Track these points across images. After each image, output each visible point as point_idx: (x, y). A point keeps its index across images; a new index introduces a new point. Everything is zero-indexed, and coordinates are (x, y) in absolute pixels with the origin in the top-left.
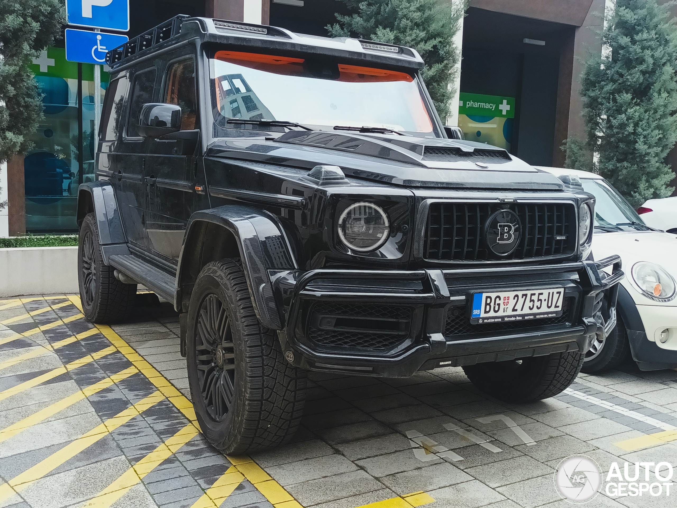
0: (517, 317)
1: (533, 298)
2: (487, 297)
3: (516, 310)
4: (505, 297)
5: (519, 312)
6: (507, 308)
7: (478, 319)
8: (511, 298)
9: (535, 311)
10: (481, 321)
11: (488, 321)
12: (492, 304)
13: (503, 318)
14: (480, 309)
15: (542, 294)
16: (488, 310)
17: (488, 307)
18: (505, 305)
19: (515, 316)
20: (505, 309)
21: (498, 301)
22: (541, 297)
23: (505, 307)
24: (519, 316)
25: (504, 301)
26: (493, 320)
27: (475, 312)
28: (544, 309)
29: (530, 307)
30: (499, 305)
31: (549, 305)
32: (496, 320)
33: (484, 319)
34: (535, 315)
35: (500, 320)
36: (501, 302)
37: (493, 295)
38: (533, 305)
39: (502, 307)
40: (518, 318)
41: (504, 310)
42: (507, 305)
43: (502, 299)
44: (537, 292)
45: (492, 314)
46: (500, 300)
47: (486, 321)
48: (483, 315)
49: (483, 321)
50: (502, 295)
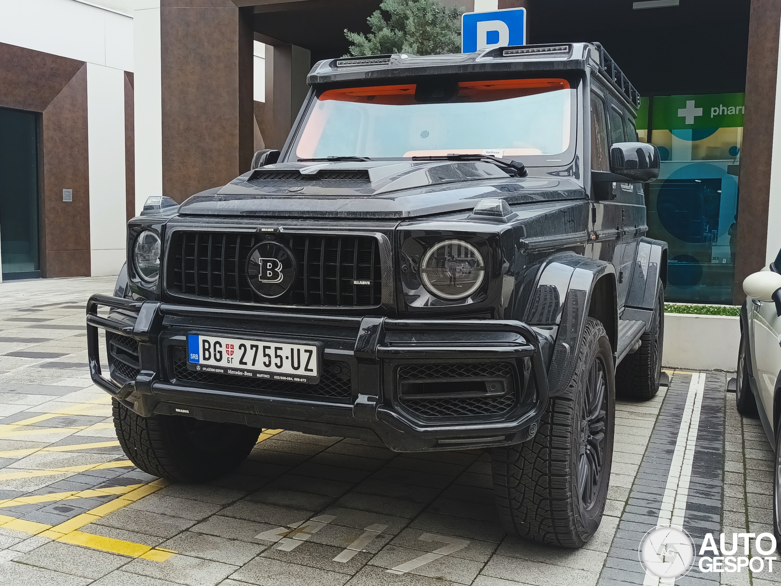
0: (245, 372)
1: (268, 351)
2: (204, 341)
3: (245, 364)
4: (228, 345)
5: (249, 366)
6: (232, 358)
7: (196, 365)
8: (236, 347)
9: (273, 369)
10: (198, 368)
11: (207, 370)
12: (212, 350)
13: (226, 369)
14: (198, 353)
15: (281, 349)
16: (207, 356)
17: (207, 353)
18: (228, 354)
19: (243, 370)
20: (230, 359)
21: (218, 348)
22: (279, 352)
23: (228, 356)
24: (248, 371)
25: (228, 349)
26: (213, 370)
27: (193, 356)
28: (287, 368)
29: (265, 363)
30: (220, 352)
31: (296, 365)
32: (218, 371)
33: (202, 366)
34: (272, 374)
35: (222, 371)
36: (223, 349)
37: (212, 340)
38: (270, 362)
39: (225, 355)
40: (246, 374)
41: (228, 360)
42: (231, 355)
43: (224, 346)
44: (273, 345)
45: (212, 362)
46: (221, 346)
47: (204, 369)
48: (202, 361)
49: (201, 369)
50: (224, 341)
